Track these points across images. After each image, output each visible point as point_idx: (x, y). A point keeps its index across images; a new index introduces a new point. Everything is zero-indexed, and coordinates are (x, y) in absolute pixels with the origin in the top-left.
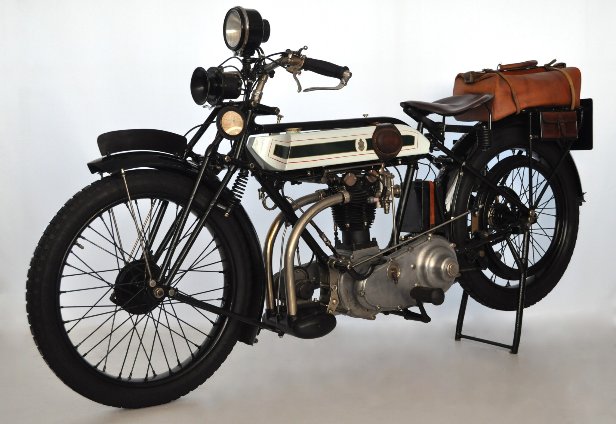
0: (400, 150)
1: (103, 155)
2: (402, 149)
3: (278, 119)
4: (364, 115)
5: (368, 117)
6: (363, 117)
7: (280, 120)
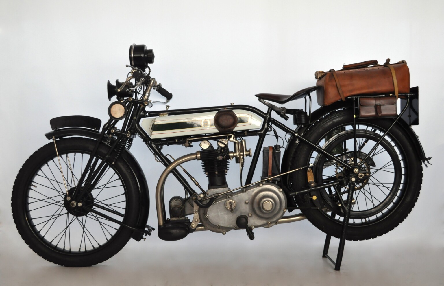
0: (236, 126)
1: (53, 130)
2: (237, 126)
3: (167, 108)
4: (231, 104)
5: (234, 105)
6: (231, 105)
7: (168, 108)
